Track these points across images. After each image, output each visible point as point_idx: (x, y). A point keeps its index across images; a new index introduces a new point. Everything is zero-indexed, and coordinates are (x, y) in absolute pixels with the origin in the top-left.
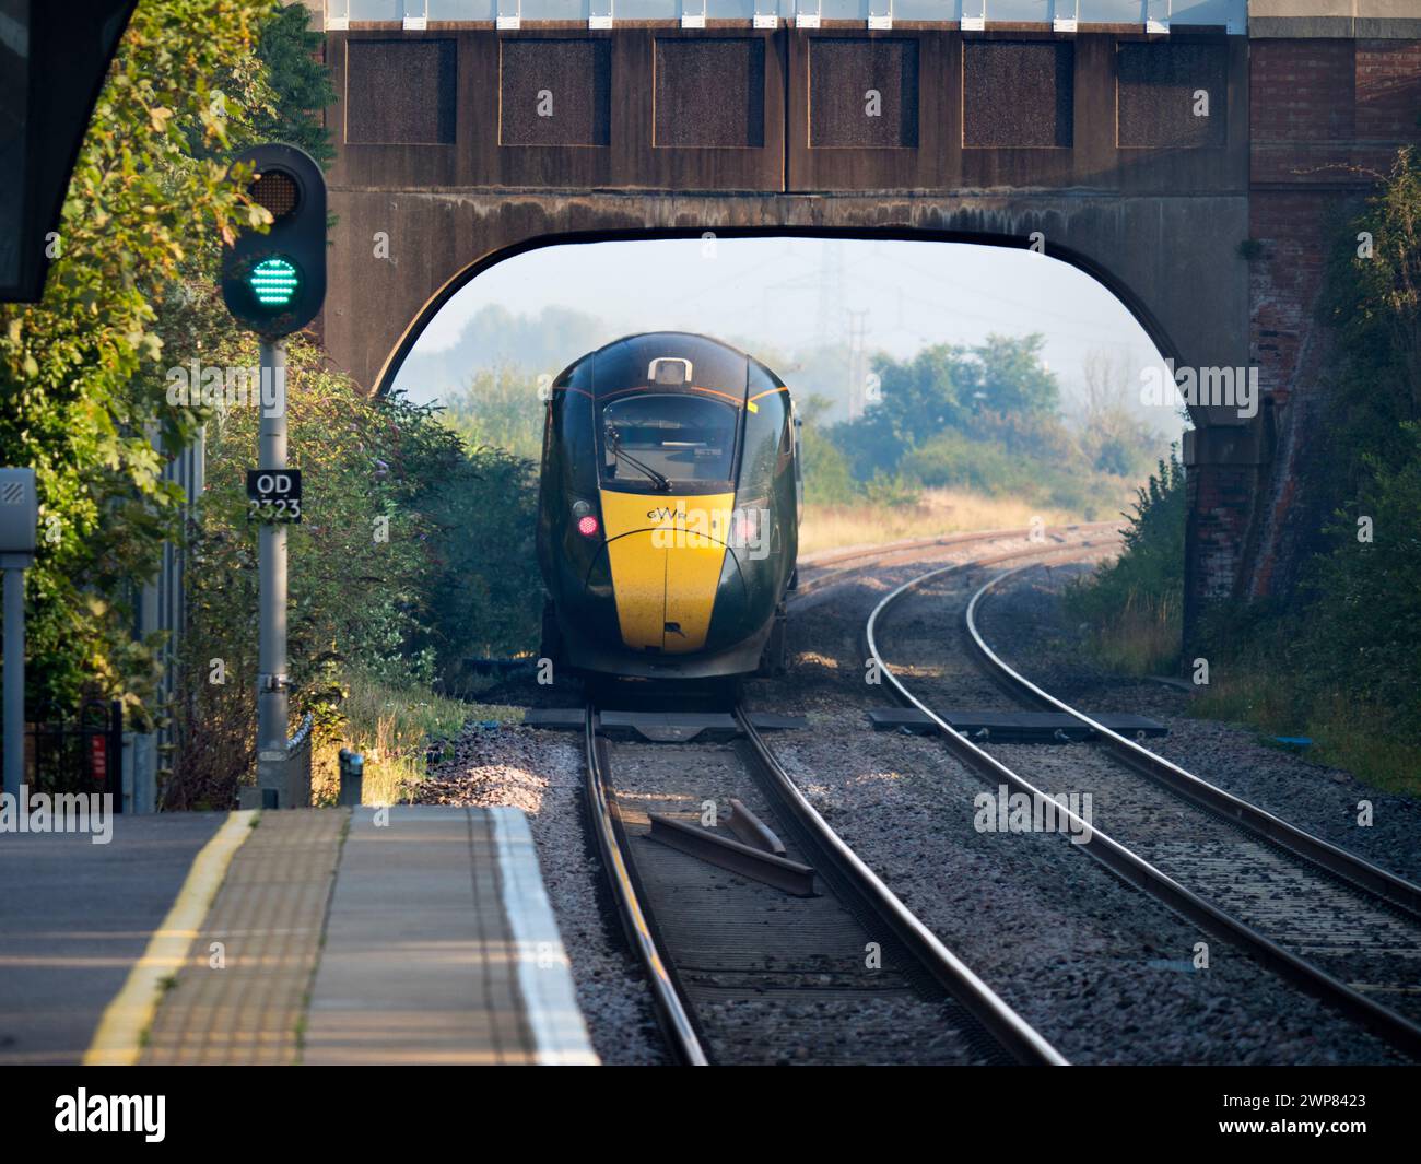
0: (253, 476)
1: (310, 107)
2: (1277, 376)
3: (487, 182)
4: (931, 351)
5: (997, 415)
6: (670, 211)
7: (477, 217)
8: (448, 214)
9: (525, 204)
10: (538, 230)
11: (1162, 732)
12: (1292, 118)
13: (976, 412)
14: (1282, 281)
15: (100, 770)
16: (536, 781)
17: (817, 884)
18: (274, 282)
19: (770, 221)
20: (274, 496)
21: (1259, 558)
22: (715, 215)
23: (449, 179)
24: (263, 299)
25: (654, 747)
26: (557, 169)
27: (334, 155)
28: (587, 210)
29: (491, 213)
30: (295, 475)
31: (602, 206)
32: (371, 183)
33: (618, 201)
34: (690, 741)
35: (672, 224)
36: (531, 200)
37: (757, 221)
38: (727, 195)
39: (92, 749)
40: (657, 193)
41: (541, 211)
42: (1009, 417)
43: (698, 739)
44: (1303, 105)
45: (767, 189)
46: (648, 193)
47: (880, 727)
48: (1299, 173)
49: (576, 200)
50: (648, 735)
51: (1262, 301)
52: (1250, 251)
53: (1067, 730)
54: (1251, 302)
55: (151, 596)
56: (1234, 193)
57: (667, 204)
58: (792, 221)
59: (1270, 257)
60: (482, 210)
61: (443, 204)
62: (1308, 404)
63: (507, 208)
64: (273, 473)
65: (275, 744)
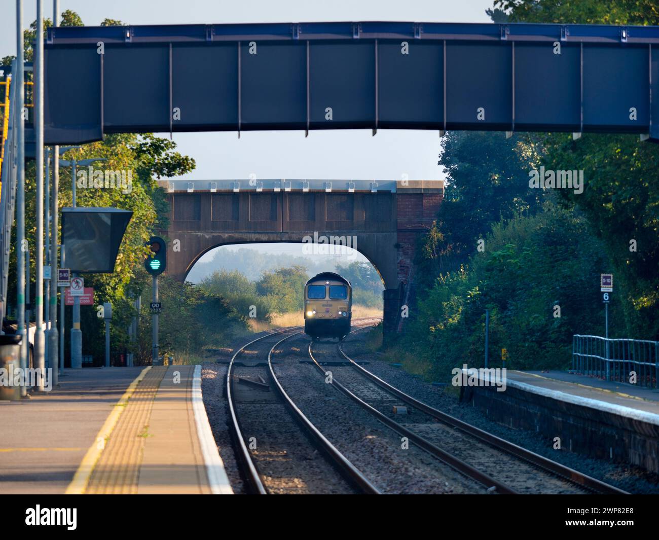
0: (151, 304)
1: (164, 212)
2: (404, 277)
3: (208, 230)
4: (354, 263)
5: (374, 283)
6: (254, 237)
7: (206, 238)
8: (199, 238)
9: (218, 235)
10: (221, 242)
11: (368, 363)
12: (407, 213)
13: (367, 281)
14: (405, 254)
15: (122, 361)
16: (216, 373)
17: (270, 389)
18: (155, 265)
19: (279, 239)
20: (155, 308)
21: (400, 322)
22: (265, 238)
23: (199, 229)
24: (153, 268)
25: (247, 368)
26: (226, 227)
27: (170, 224)
28: (233, 237)
29: (209, 237)
30: (160, 304)
31: (237, 236)
32: (179, 230)
33: (241, 234)
34: (256, 366)
35: (254, 240)
36: (220, 234)
37: (275, 239)
38: (268, 233)
39: (120, 357)
40: (250, 232)
41: (221, 237)
42: (376, 283)
43: (257, 366)
44: (410, 210)
45: (278, 231)
46: (248, 232)
47: (301, 362)
48: (409, 227)
49: (230, 234)
50: (245, 365)
51: (400, 258)
52: (397, 246)
53: (346, 363)
54: (398, 259)
55: (130, 328)
56: (394, 232)
57: (253, 235)
58: (284, 239)
59: (402, 248)
60: (207, 237)
61: (197, 235)
62: (412, 284)
63: (214, 236)
64: (155, 303)
65: (156, 358)
